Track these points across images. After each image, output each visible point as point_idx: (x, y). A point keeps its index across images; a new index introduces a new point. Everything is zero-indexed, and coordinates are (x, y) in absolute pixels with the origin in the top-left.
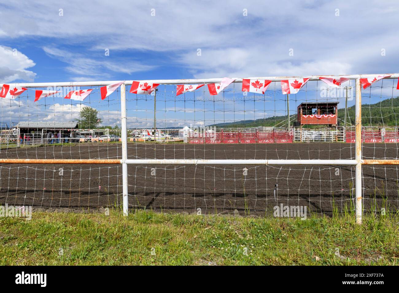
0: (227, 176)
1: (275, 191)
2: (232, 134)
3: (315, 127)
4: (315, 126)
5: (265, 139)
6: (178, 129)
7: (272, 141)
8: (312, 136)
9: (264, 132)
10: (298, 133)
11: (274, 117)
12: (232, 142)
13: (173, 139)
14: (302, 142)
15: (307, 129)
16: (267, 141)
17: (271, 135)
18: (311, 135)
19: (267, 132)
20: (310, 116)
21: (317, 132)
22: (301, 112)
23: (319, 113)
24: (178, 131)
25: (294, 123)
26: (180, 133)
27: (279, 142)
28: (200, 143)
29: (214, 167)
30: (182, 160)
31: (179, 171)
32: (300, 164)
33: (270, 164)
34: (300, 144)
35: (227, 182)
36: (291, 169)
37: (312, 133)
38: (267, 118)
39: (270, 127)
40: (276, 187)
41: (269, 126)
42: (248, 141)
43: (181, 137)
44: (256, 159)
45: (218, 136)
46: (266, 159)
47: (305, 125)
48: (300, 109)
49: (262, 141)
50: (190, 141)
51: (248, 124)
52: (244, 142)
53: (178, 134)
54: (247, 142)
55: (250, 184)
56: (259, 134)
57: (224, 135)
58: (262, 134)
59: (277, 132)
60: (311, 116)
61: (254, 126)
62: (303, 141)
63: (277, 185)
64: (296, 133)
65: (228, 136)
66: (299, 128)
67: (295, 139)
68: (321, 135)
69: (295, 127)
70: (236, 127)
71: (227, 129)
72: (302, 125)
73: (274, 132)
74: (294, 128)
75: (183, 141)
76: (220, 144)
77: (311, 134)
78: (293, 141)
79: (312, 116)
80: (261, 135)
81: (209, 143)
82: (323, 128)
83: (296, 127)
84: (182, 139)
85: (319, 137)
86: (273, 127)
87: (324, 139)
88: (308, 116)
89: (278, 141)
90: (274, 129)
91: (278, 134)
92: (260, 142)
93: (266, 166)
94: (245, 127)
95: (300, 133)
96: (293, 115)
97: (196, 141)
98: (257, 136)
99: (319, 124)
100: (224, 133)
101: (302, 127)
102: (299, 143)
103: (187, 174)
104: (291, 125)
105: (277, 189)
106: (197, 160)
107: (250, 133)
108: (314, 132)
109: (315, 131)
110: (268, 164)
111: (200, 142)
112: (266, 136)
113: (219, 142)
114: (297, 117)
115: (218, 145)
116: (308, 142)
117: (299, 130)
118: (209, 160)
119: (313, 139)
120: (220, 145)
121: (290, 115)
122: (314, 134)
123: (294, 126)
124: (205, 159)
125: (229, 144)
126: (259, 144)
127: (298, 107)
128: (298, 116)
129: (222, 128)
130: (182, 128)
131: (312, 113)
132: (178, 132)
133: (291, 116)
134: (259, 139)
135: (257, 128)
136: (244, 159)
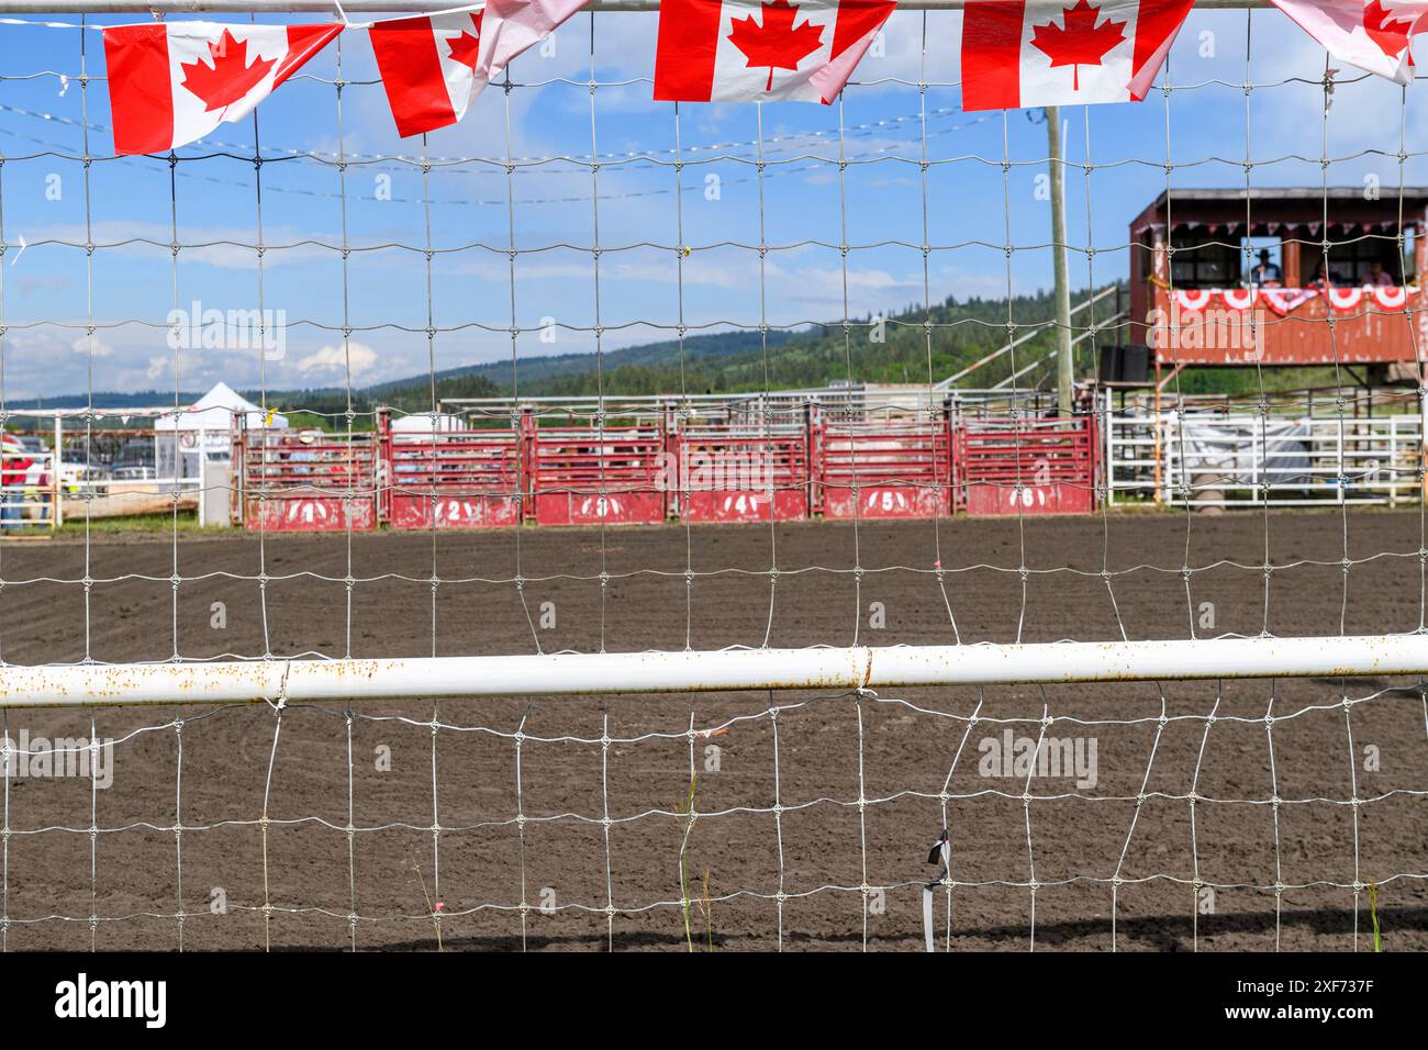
0: (560, 793)
1: (928, 896)
2: (609, 450)
3: (1265, 384)
4: (1270, 376)
5: (879, 482)
6: (145, 412)
7: (930, 501)
8: (1240, 454)
9: (876, 425)
10: (1133, 435)
11: (950, 302)
12: (611, 511)
13: (102, 491)
14: (1170, 502)
15: (1202, 402)
16: (896, 504)
17: (925, 451)
18: (1232, 447)
19: (897, 427)
20: (1229, 295)
21: (1276, 423)
22: (1159, 262)
23: (1292, 278)
24: (151, 420)
25: (1106, 351)
26: (167, 441)
27: (989, 509)
28: (341, 524)
29: (434, 724)
30: (157, 666)
31: (151, 769)
32: (1124, 673)
33: (892, 685)
34: (1149, 523)
35: (559, 845)
36: (1051, 720)
37: (1242, 432)
38: (900, 313)
39: (919, 388)
40: (934, 870)
41: (915, 378)
42: (741, 506)
43: (171, 475)
44: (776, 643)
45: (496, 465)
46: (861, 644)
47: (1189, 366)
48: (1148, 237)
49: (851, 503)
50: (256, 509)
51: (745, 361)
52: (711, 514)
53: (148, 456)
54: (734, 513)
55: (748, 854)
56: (833, 446)
57: (543, 452)
58: (847, 446)
59: (974, 426)
60: (1236, 296)
61: (793, 384)
62: (1176, 497)
63: (946, 852)
64: (1123, 430)
65: (580, 466)
66: (1144, 395)
67: (1112, 484)
68: (1307, 445)
69: (1115, 389)
70: (643, 384)
71: (570, 405)
72: (1168, 367)
73: (947, 427)
74: (1103, 391)
75: (190, 511)
76: (514, 527)
77: (1233, 438)
78: (1098, 496)
79: (1241, 294)
80: (849, 448)
81: (421, 521)
82: (1322, 391)
83: (1124, 390)
84: (185, 496)
85: (1300, 462)
86: (942, 389)
87: (1330, 477)
88: (1212, 296)
89: (979, 504)
90: (947, 404)
91: (980, 443)
92: (838, 510)
93: (857, 694)
94: (720, 388)
95: (1149, 432)
96: (1103, 289)
97: (308, 509)
98: (816, 461)
99: (1290, 360)
100: (542, 435)
101: (1169, 389)
102: (1146, 511)
103: (225, 791)
104: (1081, 373)
105: (948, 882)
106: (283, 665)
107: (761, 433)
108: (1253, 423)
109: (1265, 413)
110: (873, 679)
111: (341, 515)
112: (885, 459)
113: (503, 514)
114: (1126, 300)
115: (494, 539)
116: (1214, 503)
117: (1148, 412)
118: (383, 663)
119: (1250, 481)
120: (511, 537)
121: (1071, 286)
122: (1254, 439)
123: (1103, 376)
124: (354, 656)
125: (588, 526)
126: (829, 527)
127: (1134, 225)
128: (1138, 296)
129: (527, 402)
130: (190, 399)
131: (1238, 276)
132: (150, 438)
133: (1076, 299)
134: (830, 482)
135: (813, 395)
136: (680, 647)
